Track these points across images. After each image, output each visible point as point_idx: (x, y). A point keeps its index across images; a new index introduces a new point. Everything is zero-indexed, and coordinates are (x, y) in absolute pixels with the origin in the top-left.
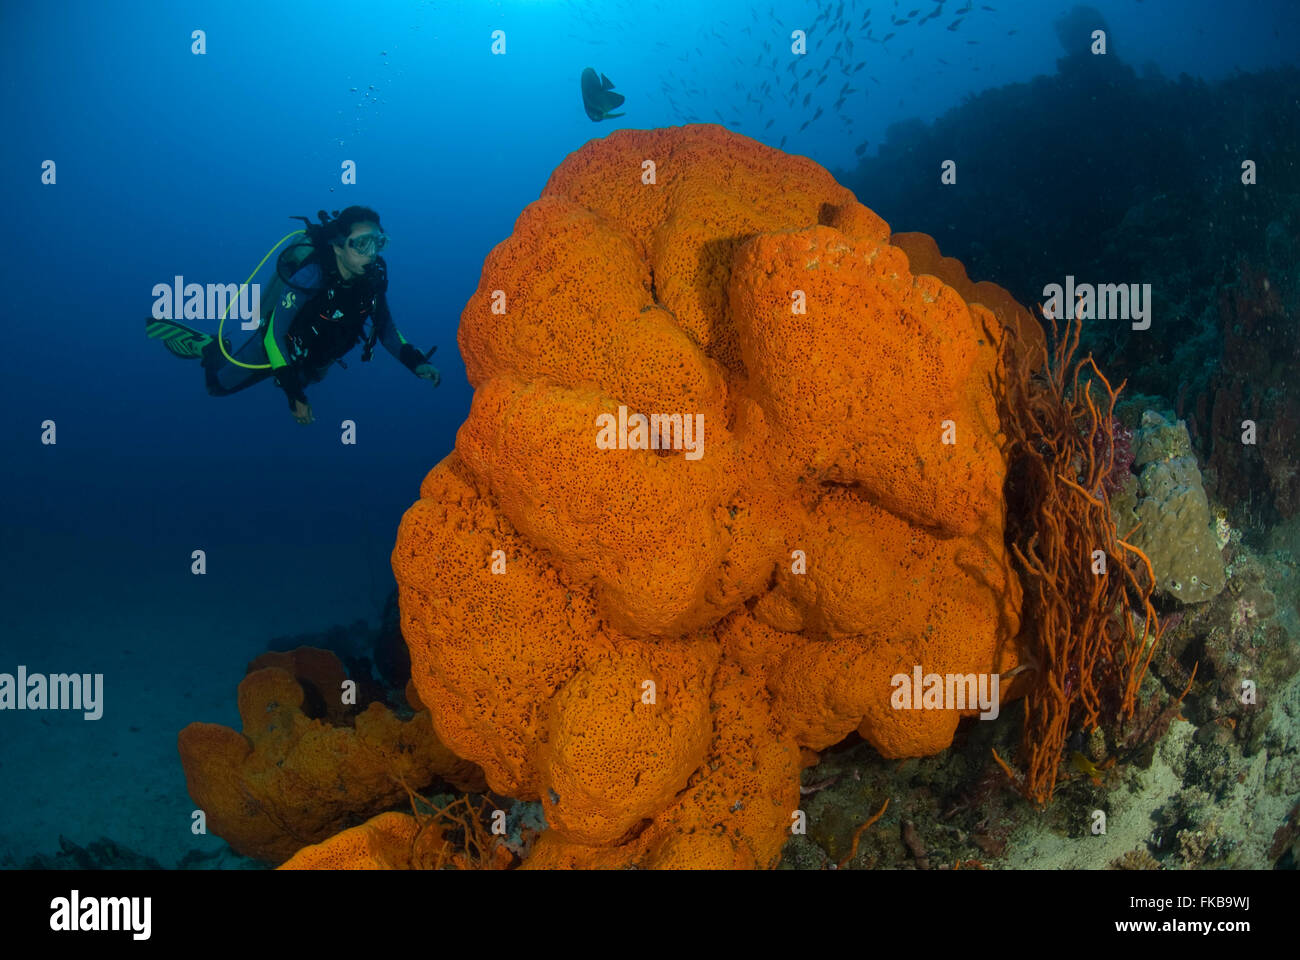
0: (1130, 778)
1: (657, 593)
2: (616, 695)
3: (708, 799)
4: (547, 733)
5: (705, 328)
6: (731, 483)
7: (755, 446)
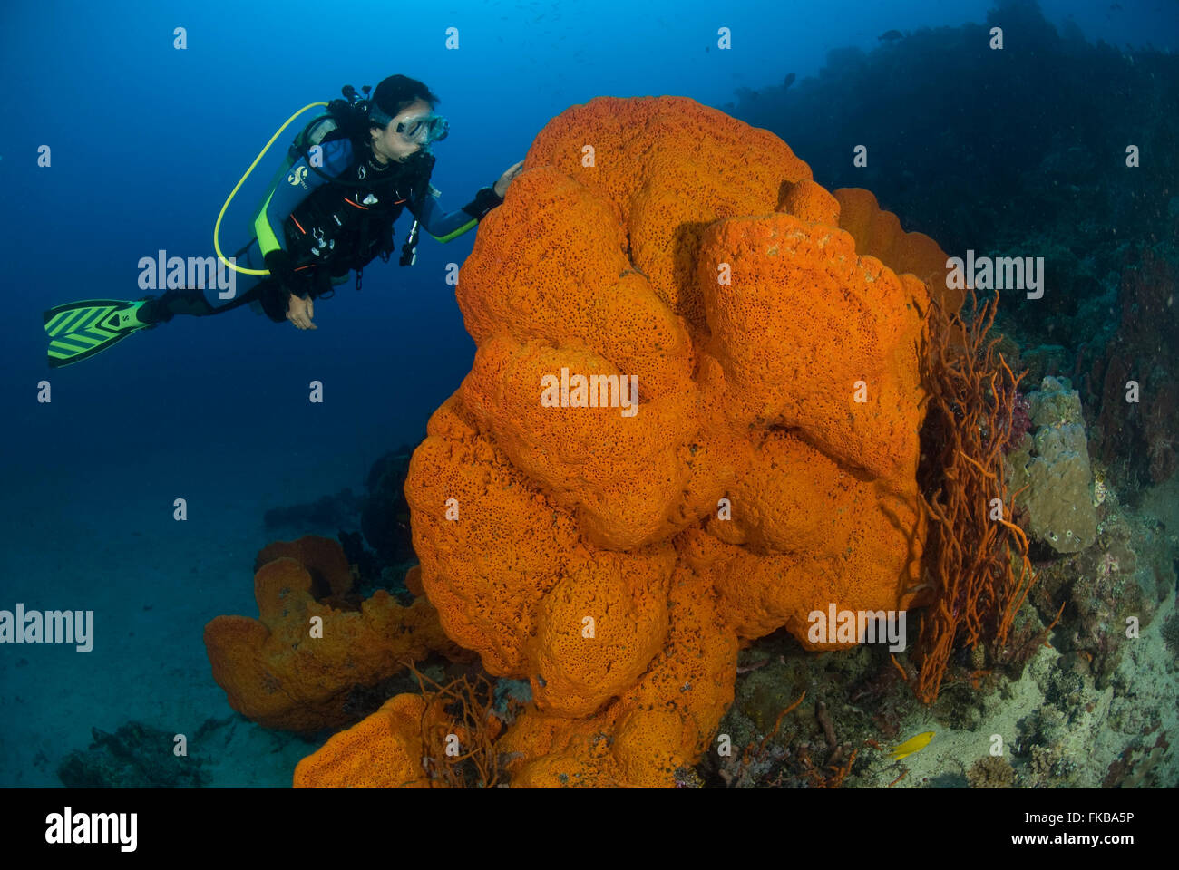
0: (1002, 687)
1: (630, 521)
2: (594, 600)
3: (664, 681)
4: (536, 628)
5: (675, 290)
6: (693, 426)
7: (715, 397)
